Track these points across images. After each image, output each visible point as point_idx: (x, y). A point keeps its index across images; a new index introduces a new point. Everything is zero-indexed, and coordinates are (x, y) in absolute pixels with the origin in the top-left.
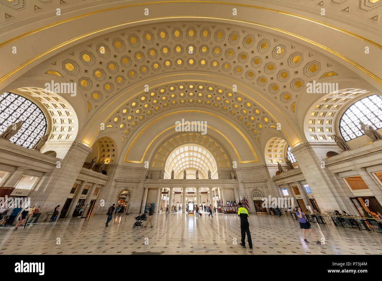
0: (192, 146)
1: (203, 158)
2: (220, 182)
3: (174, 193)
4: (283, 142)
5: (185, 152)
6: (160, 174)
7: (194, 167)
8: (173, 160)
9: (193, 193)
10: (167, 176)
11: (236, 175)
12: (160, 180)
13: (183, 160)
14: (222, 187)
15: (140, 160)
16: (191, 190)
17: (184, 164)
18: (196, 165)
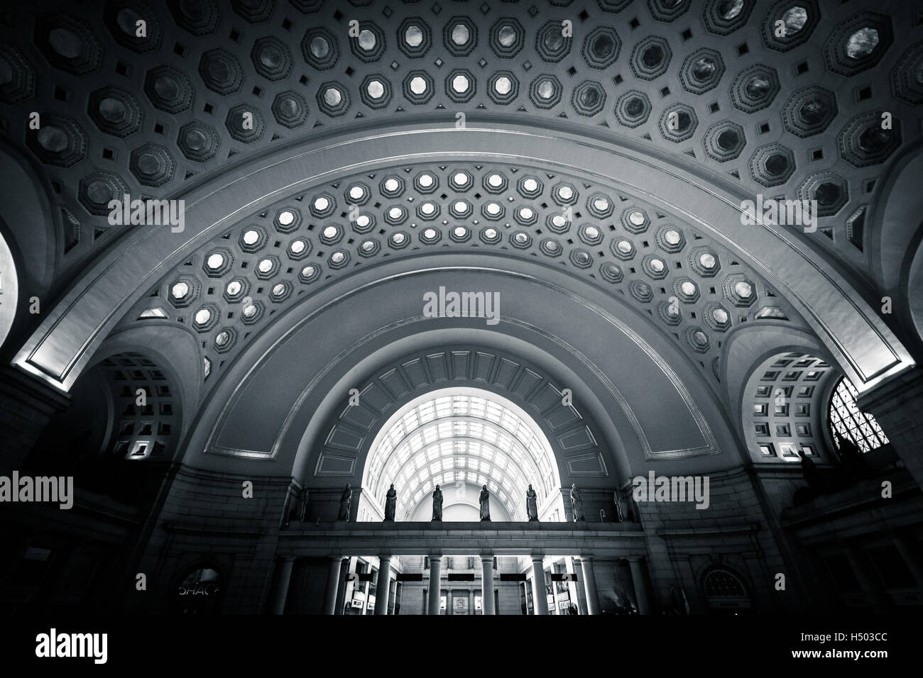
0: (463, 398)
1: (505, 442)
2: (576, 533)
3: (394, 577)
4: (812, 374)
5: (437, 420)
6: (343, 500)
7: (472, 478)
8: (394, 449)
9: (470, 577)
10: (369, 511)
13: (433, 452)
14: (582, 555)
15: (267, 449)
16: (460, 563)
17: (435, 468)
18: (478, 472)
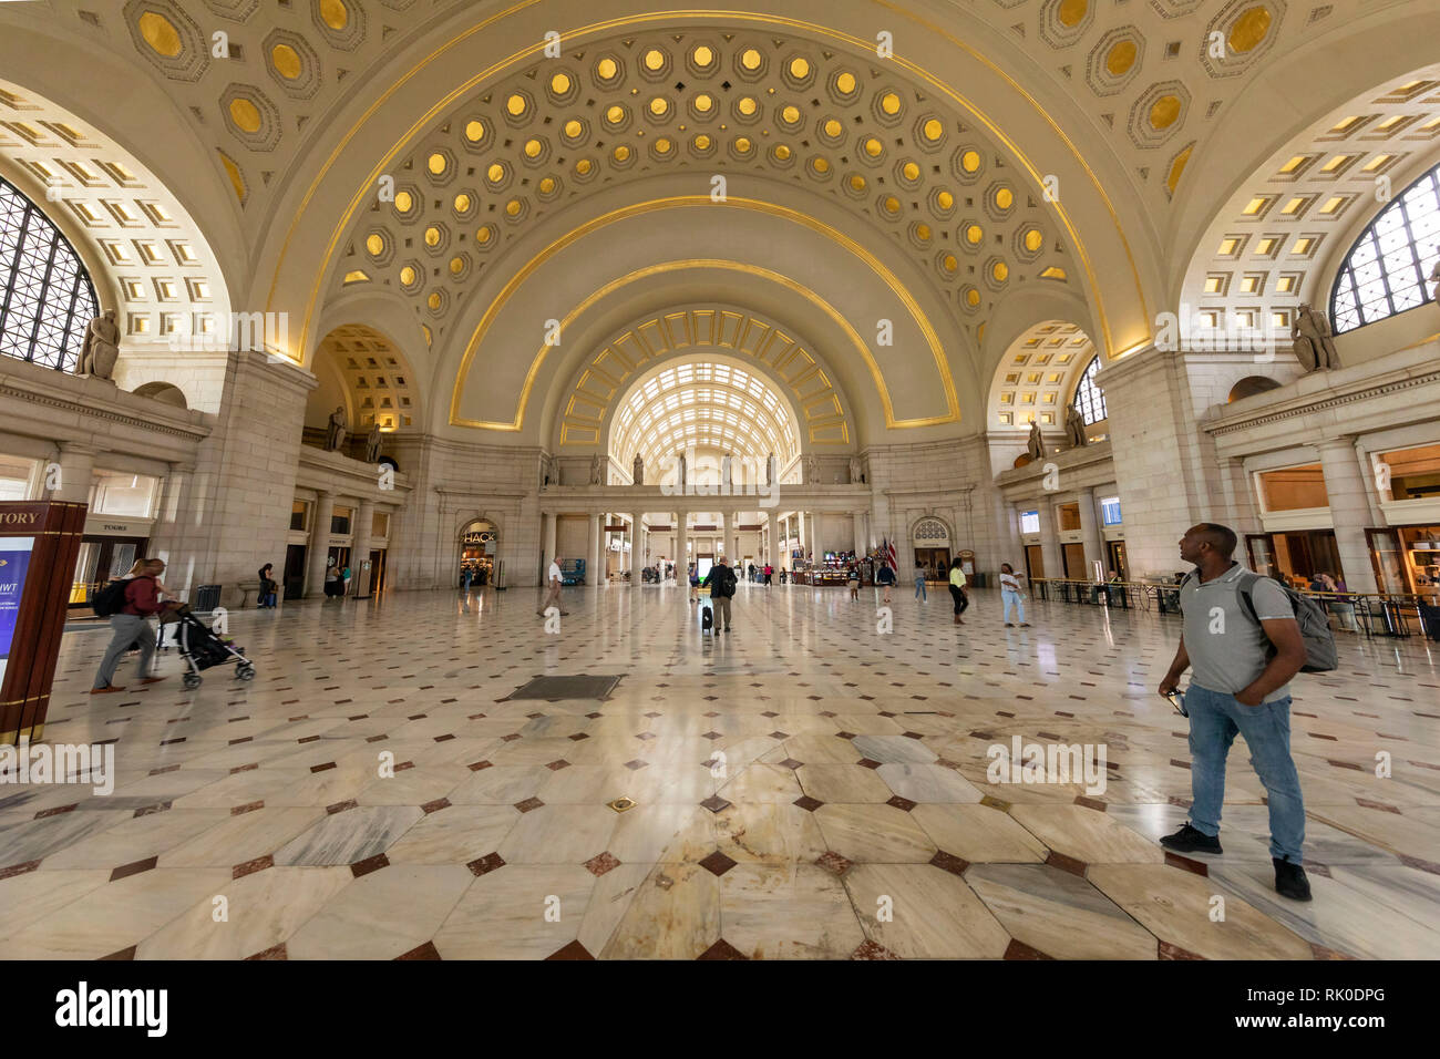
0: (706, 365)
1: (750, 410)
2: (809, 494)
3: (647, 529)
5: (679, 388)
6: (593, 467)
7: (715, 443)
8: (635, 418)
9: (713, 528)
10: (619, 473)
11: (869, 472)
12: (592, 488)
13: (676, 420)
14: (812, 511)
15: (511, 421)
16: (704, 518)
17: (678, 434)
18: (722, 438)
